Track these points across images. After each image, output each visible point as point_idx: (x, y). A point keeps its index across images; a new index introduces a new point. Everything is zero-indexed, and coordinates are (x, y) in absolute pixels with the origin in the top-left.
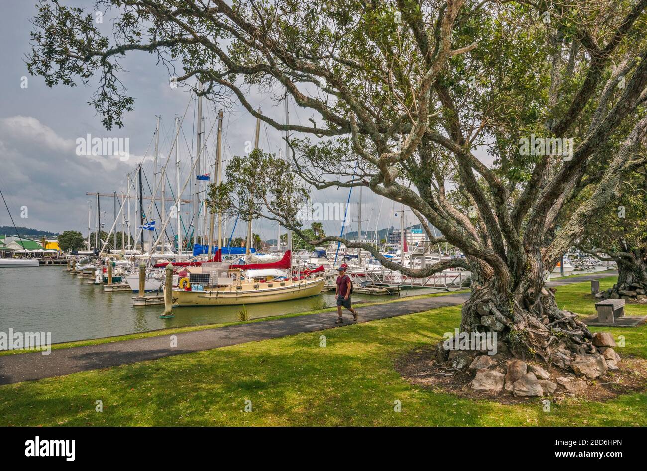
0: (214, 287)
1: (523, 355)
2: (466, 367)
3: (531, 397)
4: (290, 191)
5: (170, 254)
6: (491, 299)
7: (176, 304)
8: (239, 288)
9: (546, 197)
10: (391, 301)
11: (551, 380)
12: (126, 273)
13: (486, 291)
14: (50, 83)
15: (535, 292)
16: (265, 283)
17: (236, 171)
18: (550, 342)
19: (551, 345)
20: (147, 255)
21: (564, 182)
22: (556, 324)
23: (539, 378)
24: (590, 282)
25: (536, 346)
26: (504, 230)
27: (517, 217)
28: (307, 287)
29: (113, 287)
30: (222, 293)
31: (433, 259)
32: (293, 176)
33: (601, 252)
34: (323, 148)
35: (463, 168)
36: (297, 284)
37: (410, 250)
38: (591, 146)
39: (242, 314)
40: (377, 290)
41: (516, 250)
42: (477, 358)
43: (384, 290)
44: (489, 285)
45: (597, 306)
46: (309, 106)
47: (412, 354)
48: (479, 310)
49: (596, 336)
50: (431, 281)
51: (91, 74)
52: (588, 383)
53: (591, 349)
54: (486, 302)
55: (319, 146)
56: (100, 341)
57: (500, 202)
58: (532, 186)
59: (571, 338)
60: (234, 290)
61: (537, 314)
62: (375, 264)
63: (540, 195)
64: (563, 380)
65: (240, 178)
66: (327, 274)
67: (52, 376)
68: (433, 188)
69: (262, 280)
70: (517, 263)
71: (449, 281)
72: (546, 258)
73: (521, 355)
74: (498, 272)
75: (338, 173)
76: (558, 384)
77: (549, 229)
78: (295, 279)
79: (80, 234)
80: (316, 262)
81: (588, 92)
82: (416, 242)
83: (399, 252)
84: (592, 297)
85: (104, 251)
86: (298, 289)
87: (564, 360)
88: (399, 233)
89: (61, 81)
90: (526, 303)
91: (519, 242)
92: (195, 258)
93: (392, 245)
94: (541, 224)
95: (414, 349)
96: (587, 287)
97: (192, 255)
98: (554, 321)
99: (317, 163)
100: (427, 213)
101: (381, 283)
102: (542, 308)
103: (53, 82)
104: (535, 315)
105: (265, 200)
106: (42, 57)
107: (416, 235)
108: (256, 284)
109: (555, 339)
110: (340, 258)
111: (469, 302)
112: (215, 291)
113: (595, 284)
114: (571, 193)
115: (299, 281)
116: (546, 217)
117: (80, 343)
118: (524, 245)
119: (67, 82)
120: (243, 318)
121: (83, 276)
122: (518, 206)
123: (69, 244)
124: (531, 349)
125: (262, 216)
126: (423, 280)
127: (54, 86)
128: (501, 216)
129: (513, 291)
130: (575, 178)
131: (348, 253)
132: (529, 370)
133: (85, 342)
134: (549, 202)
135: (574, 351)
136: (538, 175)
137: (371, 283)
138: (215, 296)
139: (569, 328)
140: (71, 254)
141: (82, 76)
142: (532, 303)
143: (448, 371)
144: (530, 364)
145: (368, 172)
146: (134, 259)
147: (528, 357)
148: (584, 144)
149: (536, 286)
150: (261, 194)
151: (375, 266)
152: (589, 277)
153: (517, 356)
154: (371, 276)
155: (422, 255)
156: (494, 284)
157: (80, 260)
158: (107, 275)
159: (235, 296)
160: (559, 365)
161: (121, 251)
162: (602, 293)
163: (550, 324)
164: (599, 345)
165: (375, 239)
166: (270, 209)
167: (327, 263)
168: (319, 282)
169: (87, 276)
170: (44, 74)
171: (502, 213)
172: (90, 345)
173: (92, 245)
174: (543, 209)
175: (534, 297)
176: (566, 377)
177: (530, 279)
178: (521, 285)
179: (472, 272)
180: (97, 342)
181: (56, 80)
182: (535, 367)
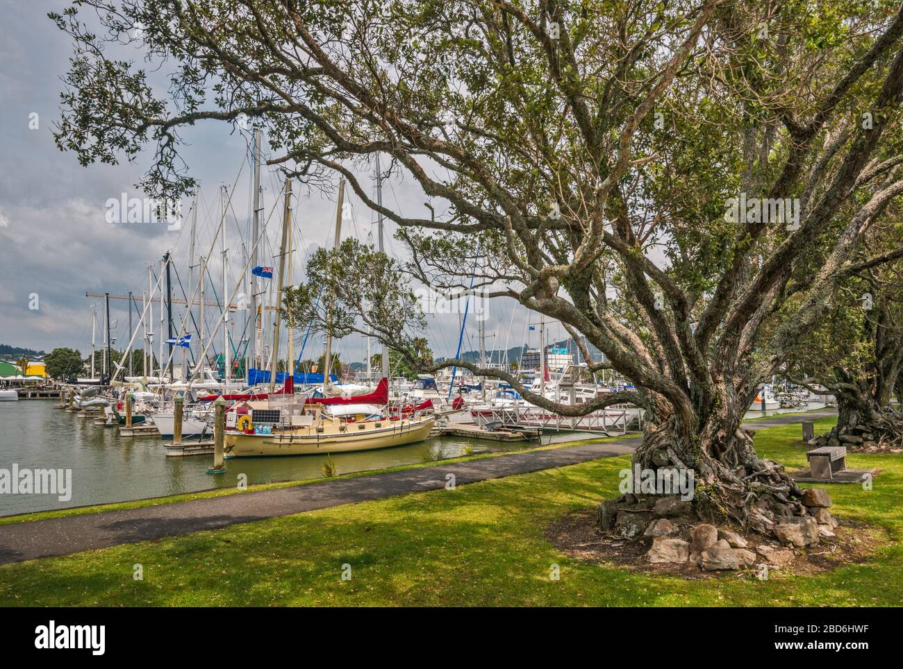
0: (286, 428)
1: (713, 518)
2: (639, 534)
3: (724, 570)
4: (394, 297)
5: (213, 383)
6: (670, 445)
7: (232, 454)
8: (320, 431)
9: (740, 311)
10: (529, 450)
11: (749, 549)
12: (153, 409)
13: (663, 434)
14: (84, 161)
15: (727, 436)
16: (353, 424)
17: (321, 269)
18: (747, 500)
19: (748, 504)
20: (178, 383)
21: (762, 292)
22: (754, 478)
23: (734, 546)
24: (801, 425)
25: (729, 505)
26: (686, 354)
27: (702, 337)
28: (411, 429)
29: (133, 430)
30: (297, 438)
31: (586, 391)
32: (398, 276)
33: (814, 382)
34: (441, 240)
35: (631, 272)
36: (398, 424)
37: (553, 377)
38: (795, 246)
39: (327, 467)
40: (510, 434)
41: (702, 380)
42: (653, 523)
43: (518, 434)
44: (668, 426)
45: (809, 455)
46: (439, 195)
47: (566, 520)
48: (655, 460)
49: (806, 492)
50: (585, 422)
51: (138, 148)
52: (796, 552)
53: (800, 510)
54: (664, 448)
55: (435, 237)
56: (138, 504)
57: (682, 318)
58: (723, 296)
59: (773, 496)
60: (314, 433)
61: (729, 464)
62: (505, 397)
63: (732, 308)
64: (764, 548)
65: (326, 279)
66: (436, 412)
67: (85, 550)
68: (592, 297)
69: (350, 419)
70: (704, 398)
71: (609, 422)
72: (741, 391)
73: (711, 518)
74: (679, 409)
75: (462, 274)
76: (758, 554)
77: (744, 353)
78: (394, 419)
79: (78, 353)
80: (421, 395)
81: (789, 180)
82: (561, 366)
83: (537, 381)
84: (803, 444)
85: (117, 379)
86: (399, 432)
87: (765, 524)
88: (538, 354)
89: (98, 158)
90: (716, 450)
91: (705, 370)
92: (253, 388)
93: (527, 371)
94: (734, 346)
95: (569, 514)
96: (798, 431)
97: (246, 385)
98: (752, 473)
99: (433, 260)
100: (589, 331)
101: (515, 424)
102: (736, 456)
103: (88, 159)
104: (727, 465)
105: (360, 309)
106: (75, 126)
107: (562, 356)
108: (343, 424)
109: (753, 496)
110: (455, 390)
111: (641, 448)
112: (287, 434)
113: (808, 426)
114: (773, 303)
115: (401, 421)
116: (740, 336)
117: (111, 507)
118: (712, 374)
119: (107, 159)
120: (329, 473)
121: (85, 414)
122: (704, 323)
123: (62, 369)
124: (722, 509)
125: (357, 331)
126: (574, 421)
127: (90, 164)
128: (683, 337)
129: (698, 433)
130: (777, 284)
131: (466, 383)
132: (721, 536)
133: (116, 506)
134: (743, 317)
135: (777, 511)
136: (729, 283)
137: (500, 425)
138: (287, 441)
139: (772, 483)
140: (69, 383)
141: (127, 151)
142: (723, 450)
143: (616, 540)
144: (721, 529)
145: (502, 272)
146: (162, 390)
147: (720, 520)
148: (786, 244)
149: (729, 427)
150: (354, 301)
151: (505, 401)
152: (799, 418)
153: (705, 519)
154: (501, 415)
155: (572, 386)
156: (674, 424)
157: (81, 391)
158: (123, 413)
159: (315, 441)
160: (759, 529)
161: (140, 378)
162: (817, 439)
163: (746, 478)
164: (811, 506)
165: (505, 363)
166: (368, 322)
167: (436, 396)
168: (425, 422)
169: (92, 414)
170: (77, 149)
171: (684, 333)
172: (126, 510)
173: (97, 369)
174: (736, 326)
175: (726, 442)
176: (767, 544)
177: (721, 418)
178: (709, 426)
179: (645, 408)
180: (133, 505)
181: (93, 156)
182: (728, 533)
